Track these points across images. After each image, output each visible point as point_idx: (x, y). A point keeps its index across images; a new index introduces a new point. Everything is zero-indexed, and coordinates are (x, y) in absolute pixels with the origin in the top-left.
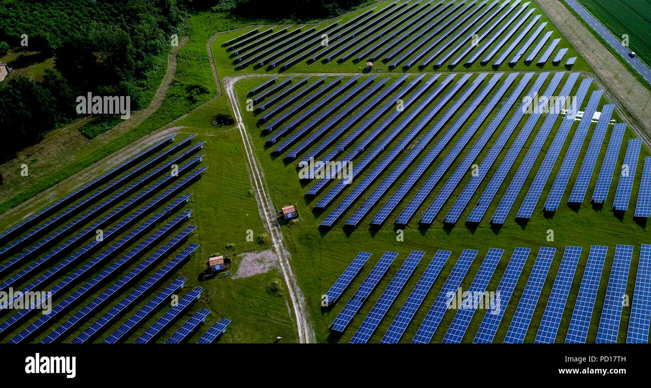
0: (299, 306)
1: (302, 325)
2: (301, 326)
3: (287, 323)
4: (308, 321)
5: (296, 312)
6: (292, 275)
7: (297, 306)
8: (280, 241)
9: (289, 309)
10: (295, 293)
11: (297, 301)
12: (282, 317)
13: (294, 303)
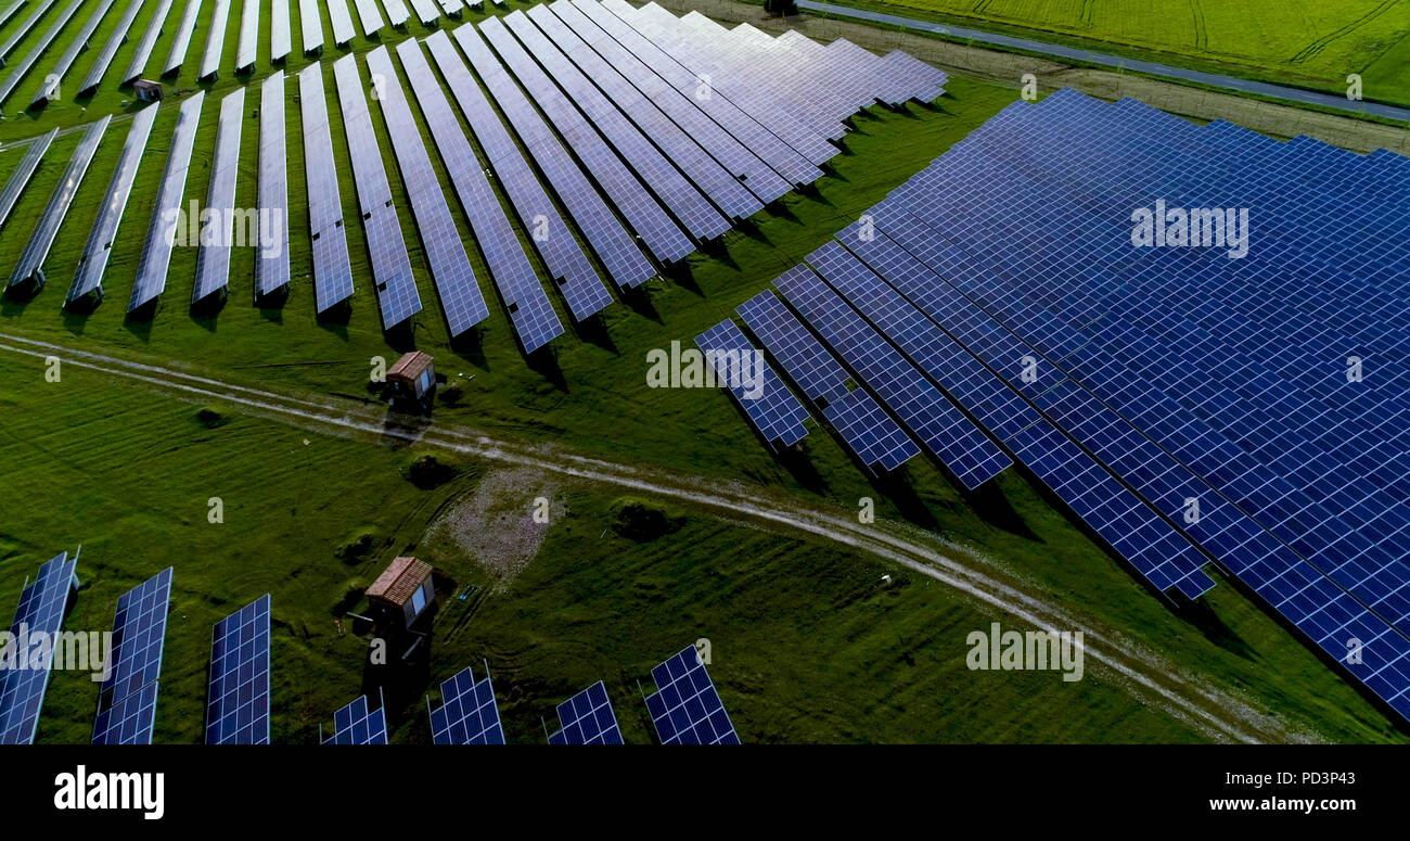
0: (752, 502)
1: (824, 524)
2: (824, 527)
3: (790, 549)
4: (821, 510)
5: (768, 515)
6: (632, 470)
7: (753, 506)
8: (485, 440)
9: (747, 524)
10: (702, 491)
11: (733, 499)
12: (758, 548)
13: (733, 507)
